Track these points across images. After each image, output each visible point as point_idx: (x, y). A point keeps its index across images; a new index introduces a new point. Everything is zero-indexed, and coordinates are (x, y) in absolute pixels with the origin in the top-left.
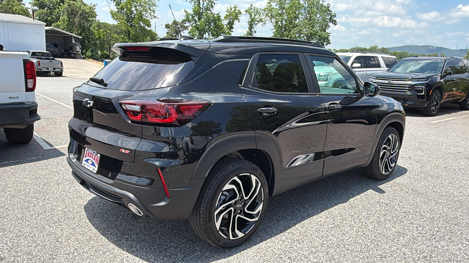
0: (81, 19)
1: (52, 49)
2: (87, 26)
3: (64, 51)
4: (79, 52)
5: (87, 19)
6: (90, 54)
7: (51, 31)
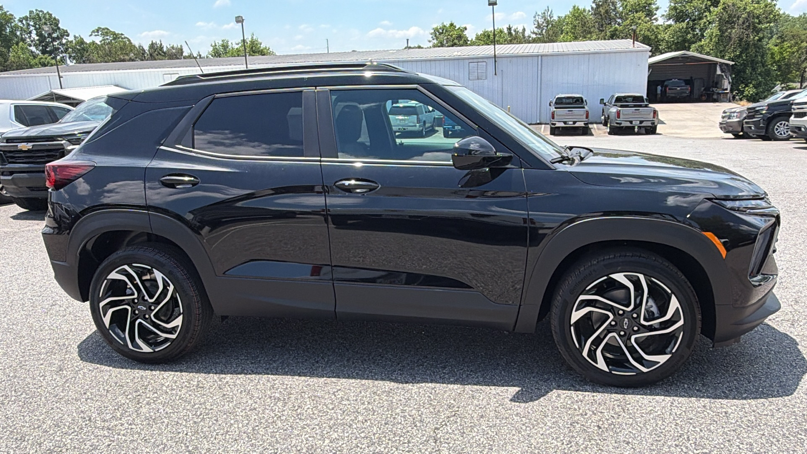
0: (743, 29)
1: (678, 89)
2: (754, 40)
3: (704, 90)
4: (726, 89)
5: (757, 27)
6: (751, 92)
7: (682, 57)
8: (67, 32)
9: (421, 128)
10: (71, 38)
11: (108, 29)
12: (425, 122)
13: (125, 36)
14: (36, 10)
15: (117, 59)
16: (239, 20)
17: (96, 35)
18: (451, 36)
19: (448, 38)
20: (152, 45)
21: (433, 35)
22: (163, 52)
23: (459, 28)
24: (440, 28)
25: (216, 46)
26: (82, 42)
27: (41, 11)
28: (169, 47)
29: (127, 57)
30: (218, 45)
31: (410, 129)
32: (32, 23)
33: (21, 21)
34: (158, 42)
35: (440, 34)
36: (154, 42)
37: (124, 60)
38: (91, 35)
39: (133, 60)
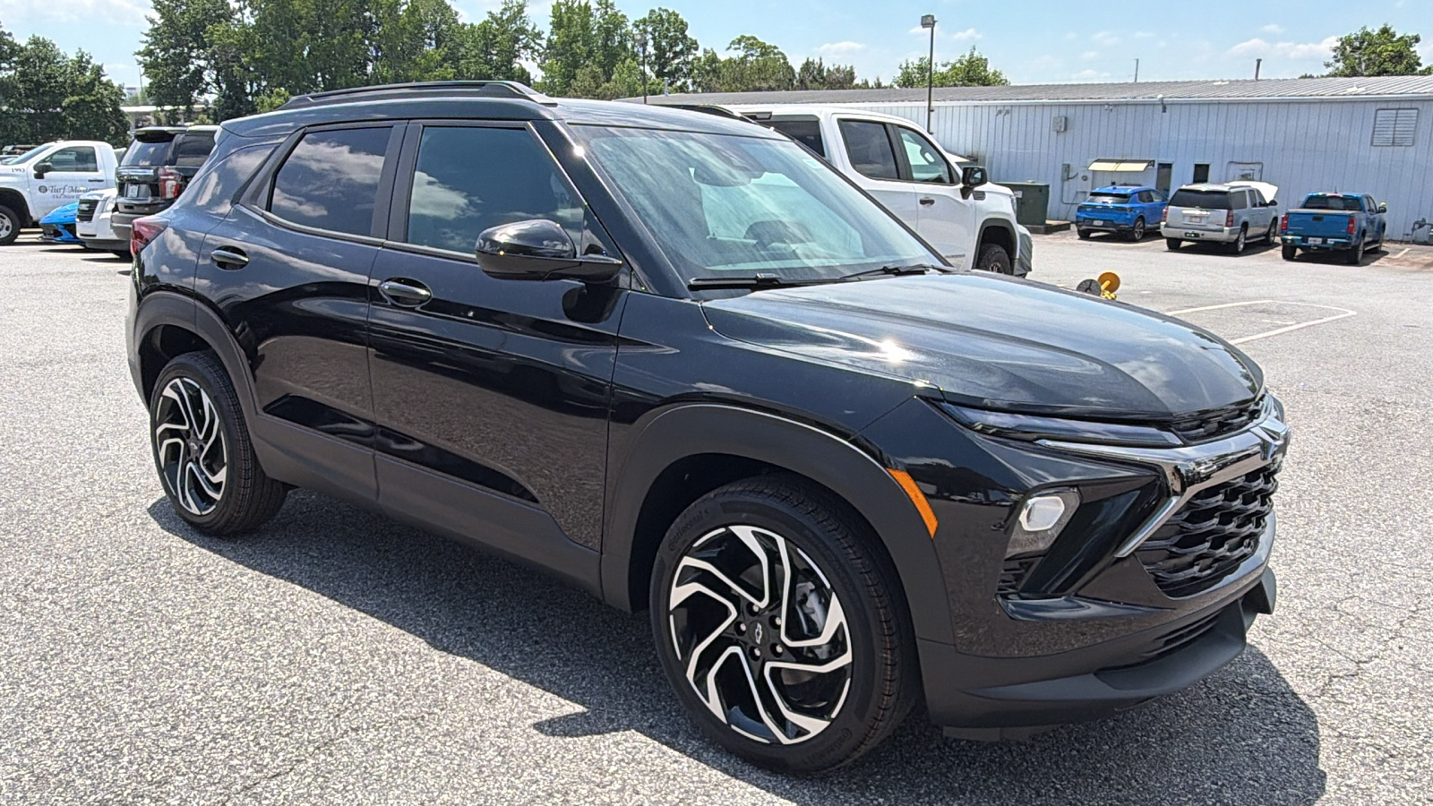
8: (696, 43)
9: (1235, 237)
10: (700, 53)
11: (755, 39)
12: (1245, 225)
13: (780, 50)
14: (660, 9)
15: (751, 86)
16: (928, 22)
17: (736, 49)
18: (1379, 55)
19: (1369, 59)
20: (807, 67)
21: (1338, 53)
22: (822, 78)
23: (1401, 38)
24: (1356, 39)
25: (907, 67)
26: (713, 59)
27: (666, 10)
28: (831, 69)
29: (764, 85)
30: (911, 66)
31: (1209, 236)
32: (650, 29)
33: (637, 26)
34: (817, 61)
35: (1355, 49)
36: (811, 60)
37: (759, 89)
38: (728, 49)
39: (773, 90)
